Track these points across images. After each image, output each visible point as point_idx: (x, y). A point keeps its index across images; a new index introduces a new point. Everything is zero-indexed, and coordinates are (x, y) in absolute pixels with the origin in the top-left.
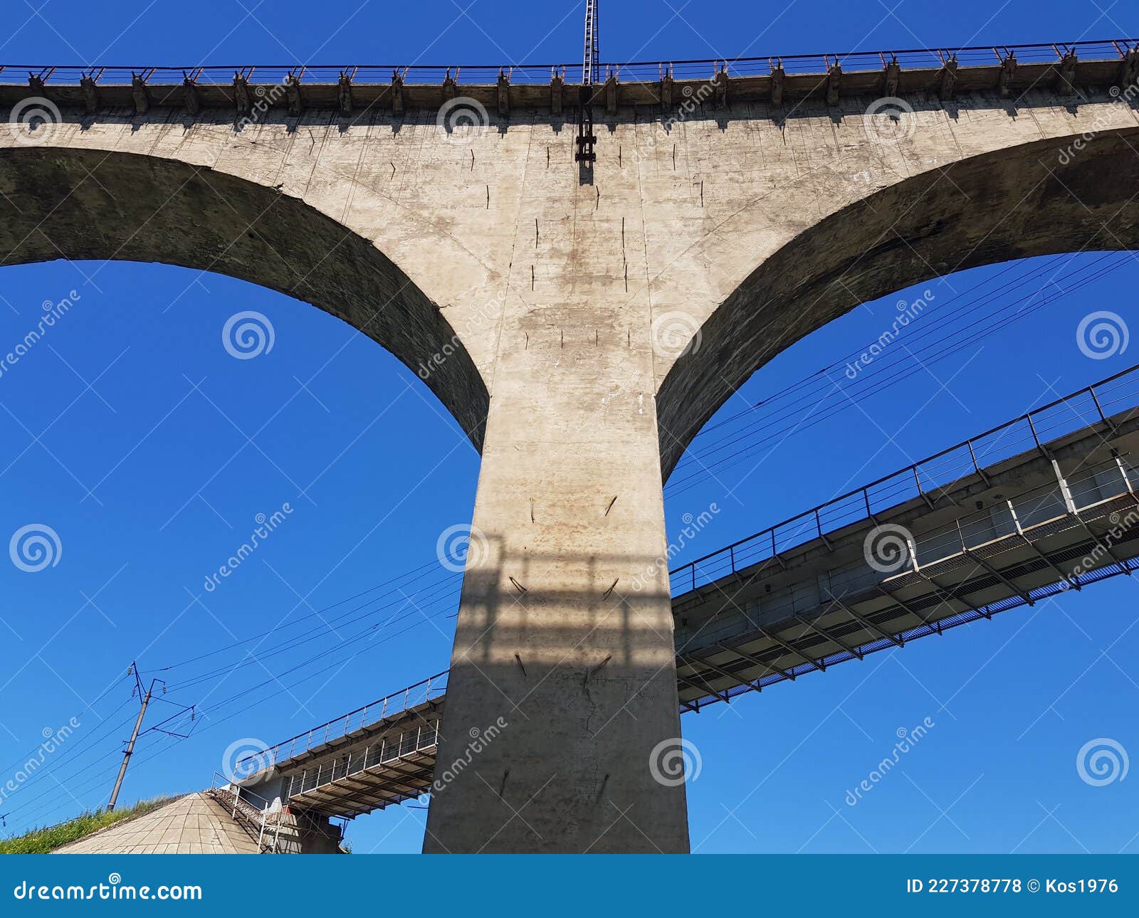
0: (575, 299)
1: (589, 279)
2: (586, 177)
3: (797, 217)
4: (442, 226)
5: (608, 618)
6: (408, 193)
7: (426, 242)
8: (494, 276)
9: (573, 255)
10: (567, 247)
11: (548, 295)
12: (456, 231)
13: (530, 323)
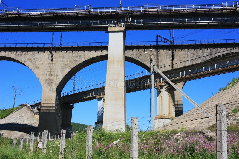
0: (50, 78)
1: (51, 75)
2: (52, 60)
3: (71, 67)
4: (38, 68)
5: (49, 108)
6: (35, 63)
7: (37, 70)
8: (43, 74)
9: (50, 72)
10: (50, 71)
11: (48, 77)
12: (39, 68)
13: (46, 80)
